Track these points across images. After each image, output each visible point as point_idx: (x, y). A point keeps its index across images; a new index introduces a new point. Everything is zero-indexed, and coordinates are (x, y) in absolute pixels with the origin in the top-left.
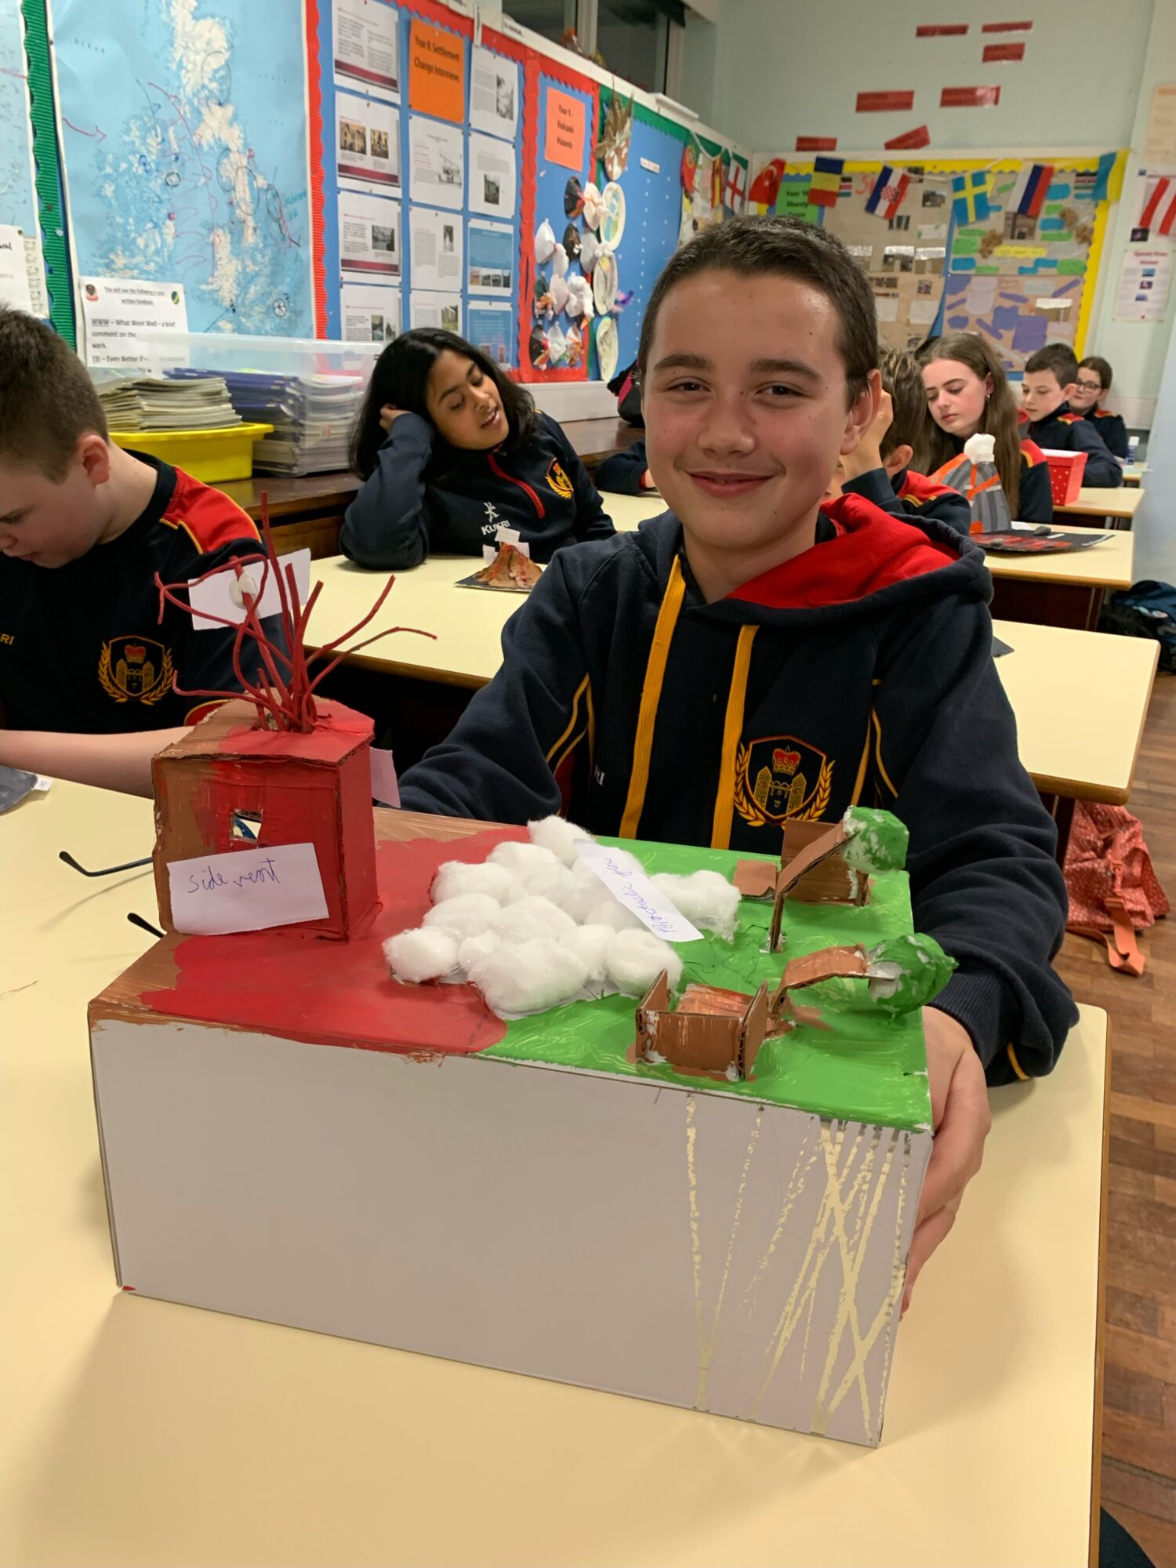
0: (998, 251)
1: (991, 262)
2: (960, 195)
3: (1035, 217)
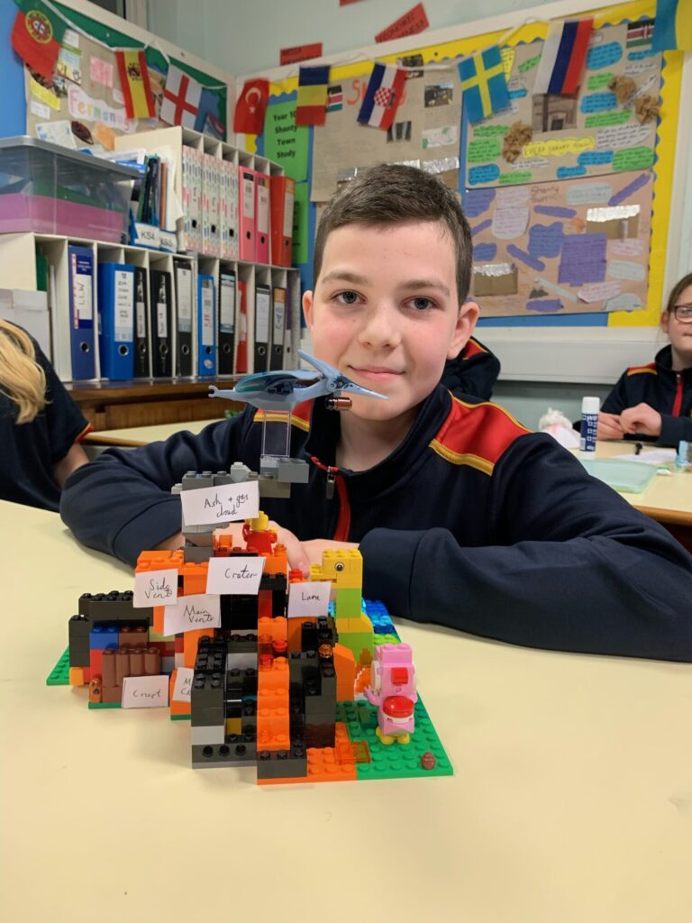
0: (527, 150)
1: (518, 167)
2: (471, 83)
3: (573, 95)
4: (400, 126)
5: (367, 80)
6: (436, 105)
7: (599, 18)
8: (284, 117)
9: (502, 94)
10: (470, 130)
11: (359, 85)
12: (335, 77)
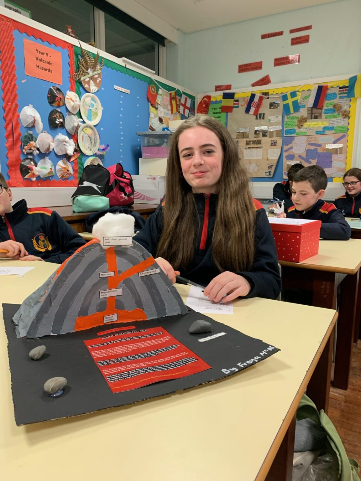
0: (306, 125)
1: (302, 130)
2: (286, 102)
3: (321, 109)
4: (260, 114)
5: (249, 99)
6: (274, 108)
7: (330, 85)
8: (216, 109)
9: (297, 106)
10: (286, 117)
11: (246, 100)
12: (236, 97)
